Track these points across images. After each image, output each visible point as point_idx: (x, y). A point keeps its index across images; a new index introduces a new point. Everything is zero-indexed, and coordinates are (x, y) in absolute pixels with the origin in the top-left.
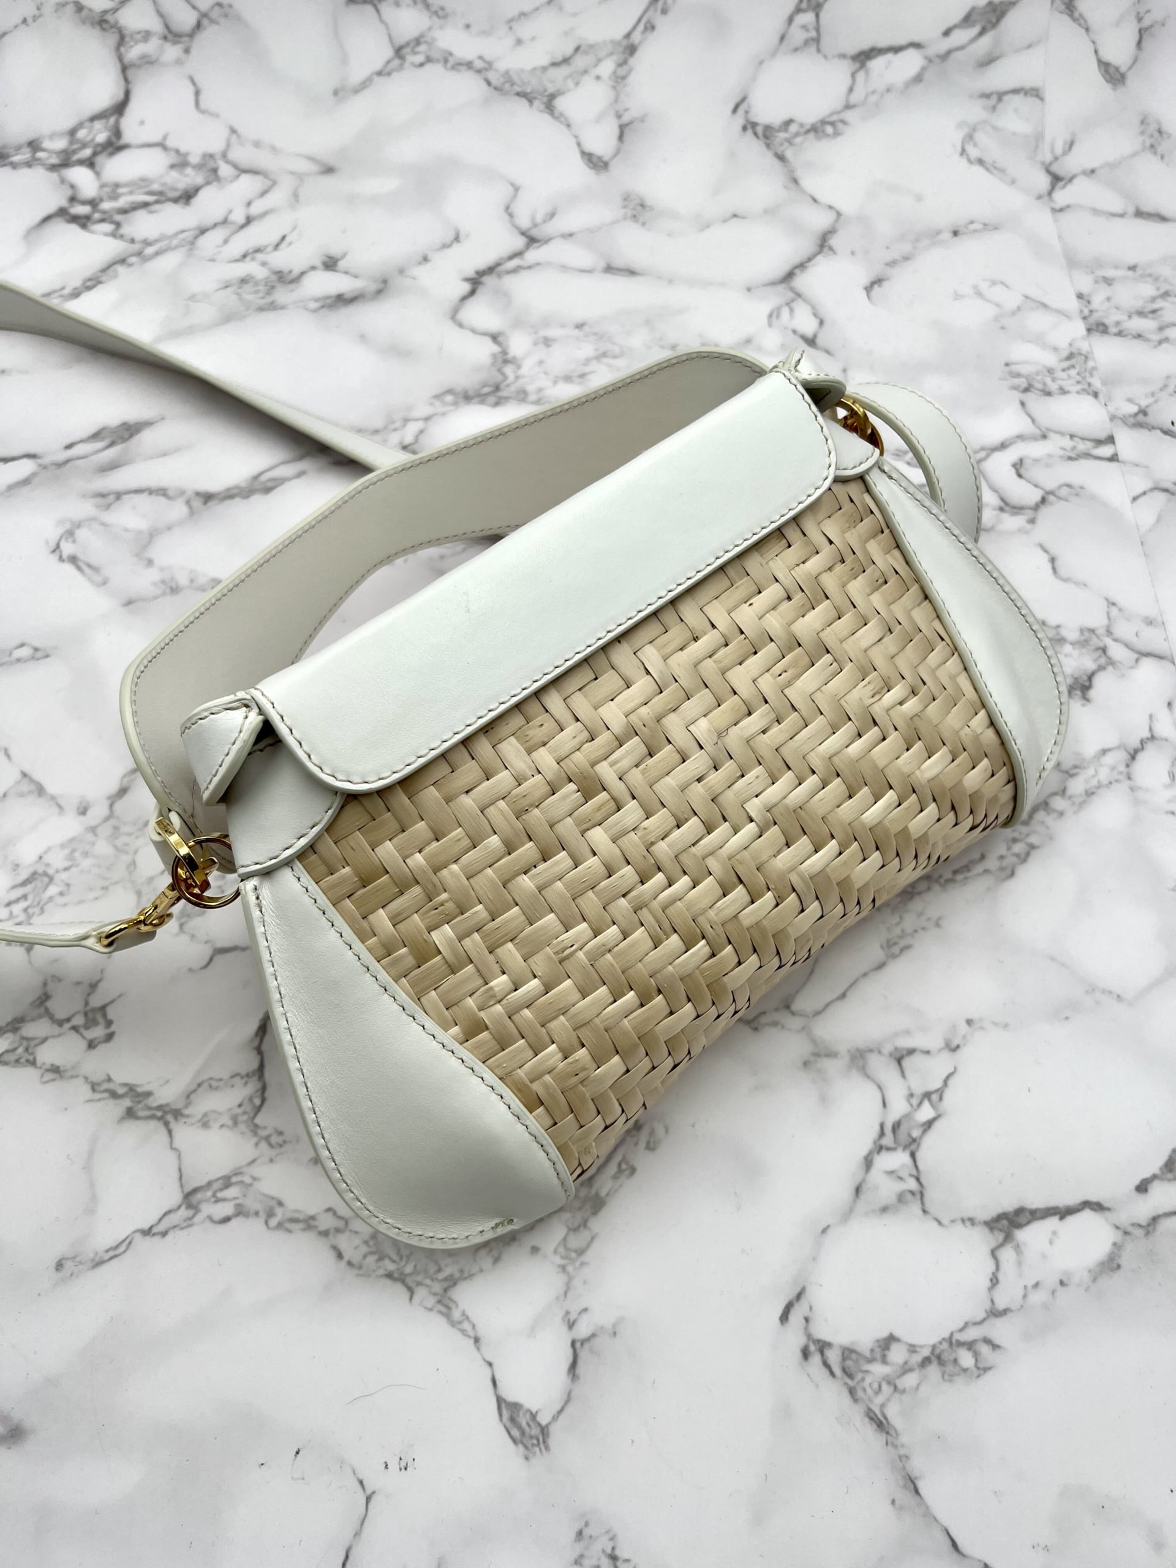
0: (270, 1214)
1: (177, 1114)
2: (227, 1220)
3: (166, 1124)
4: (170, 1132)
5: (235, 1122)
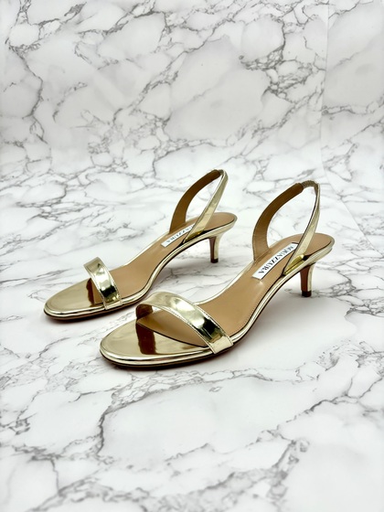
0: (106, 494)
1: (58, 457)
2: (81, 500)
3: (52, 462)
4: (53, 464)
5: (88, 456)
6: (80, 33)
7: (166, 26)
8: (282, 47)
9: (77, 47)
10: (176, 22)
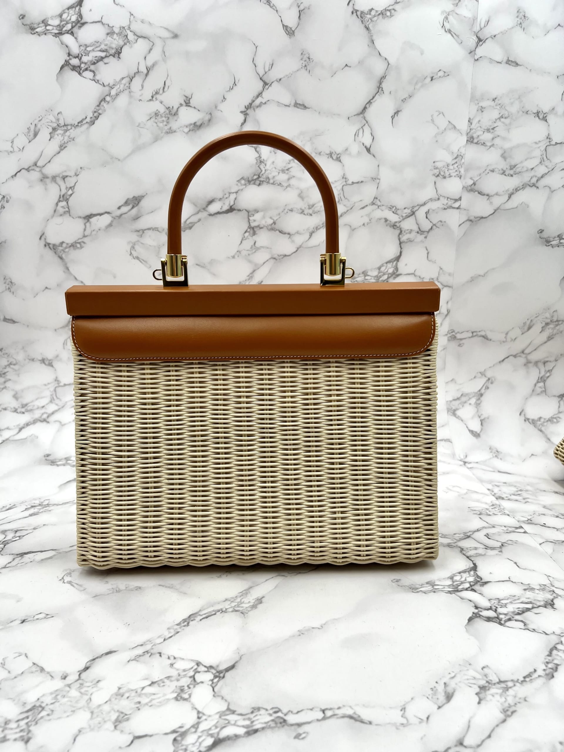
6: (138, 231)
7: (250, 227)
8: (398, 259)
9: (133, 248)
10: (263, 223)
